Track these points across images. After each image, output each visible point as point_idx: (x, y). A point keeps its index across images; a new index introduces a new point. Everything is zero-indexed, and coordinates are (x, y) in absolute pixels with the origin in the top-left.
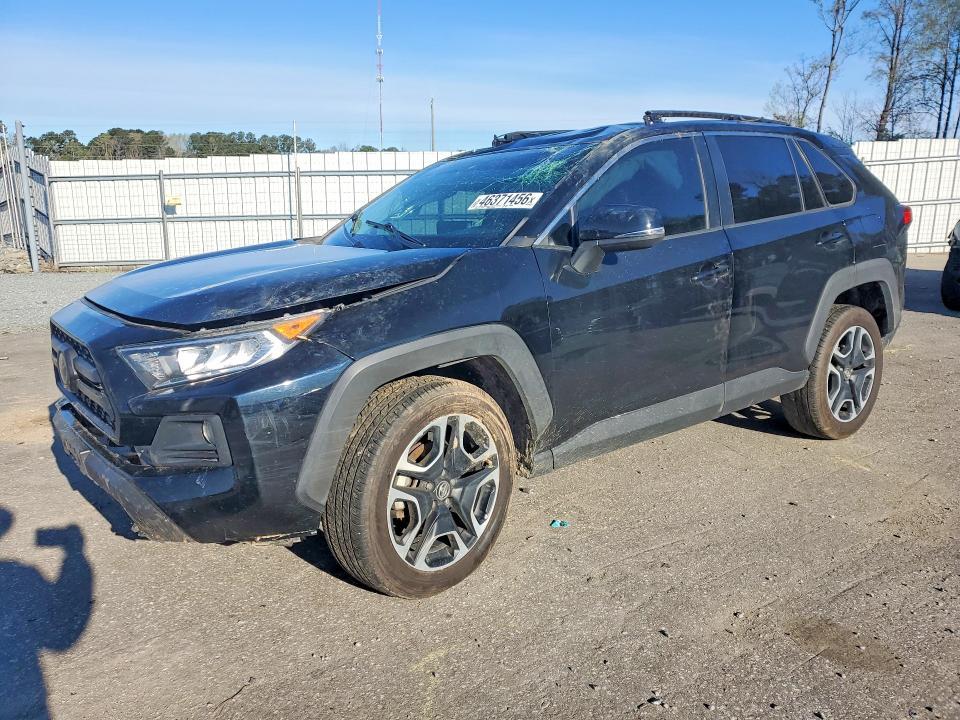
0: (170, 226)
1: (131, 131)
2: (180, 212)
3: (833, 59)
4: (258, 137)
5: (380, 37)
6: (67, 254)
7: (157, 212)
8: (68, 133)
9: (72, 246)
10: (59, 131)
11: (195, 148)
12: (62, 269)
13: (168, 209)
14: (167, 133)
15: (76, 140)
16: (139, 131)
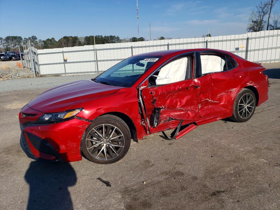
0: (66, 64)
1: (69, 37)
2: (68, 61)
3: (272, 2)
4: (103, 37)
5: (137, 5)
6: (42, 72)
7: (63, 61)
8: (53, 39)
9: (44, 70)
10: (50, 38)
11: (86, 41)
12: (41, 76)
13: (65, 61)
14: (79, 37)
15: (55, 40)
16: (71, 37)
